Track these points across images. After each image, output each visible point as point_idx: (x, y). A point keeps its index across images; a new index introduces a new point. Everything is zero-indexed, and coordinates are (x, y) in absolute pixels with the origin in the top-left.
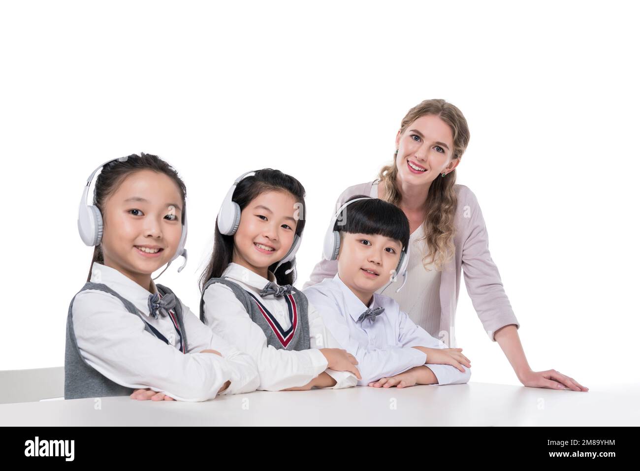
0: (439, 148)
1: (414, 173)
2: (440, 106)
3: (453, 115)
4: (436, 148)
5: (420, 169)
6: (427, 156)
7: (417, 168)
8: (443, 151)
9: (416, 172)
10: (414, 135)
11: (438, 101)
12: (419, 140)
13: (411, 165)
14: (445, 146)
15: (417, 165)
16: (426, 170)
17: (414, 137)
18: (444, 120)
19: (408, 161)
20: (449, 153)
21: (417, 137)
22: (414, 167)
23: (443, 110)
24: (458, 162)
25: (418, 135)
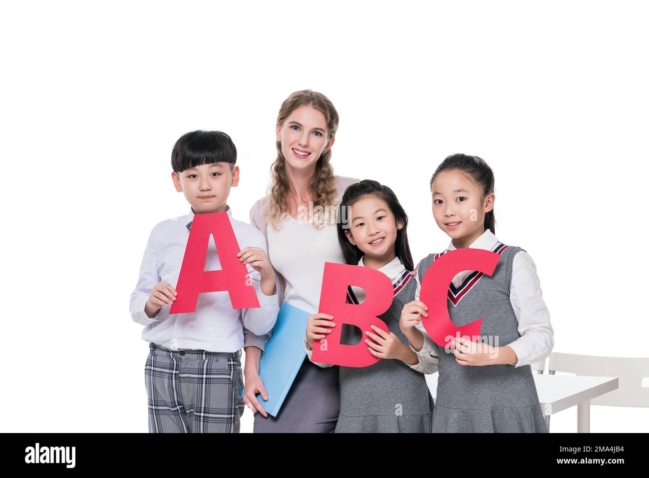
0: (317, 132)
1: (301, 158)
2: (308, 95)
3: (321, 102)
4: (314, 133)
5: (305, 154)
6: (308, 142)
7: (302, 154)
8: (321, 135)
9: (302, 157)
10: (293, 126)
11: (306, 92)
12: (298, 129)
13: (297, 152)
14: (322, 130)
15: (302, 151)
16: (310, 154)
17: (293, 128)
18: (315, 108)
19: (293, 149)
20: (326, 134)
21: (296, 127)
22: (299, 153)
23: (313, 99)
24: (333, 141)
25: (295, 125)
